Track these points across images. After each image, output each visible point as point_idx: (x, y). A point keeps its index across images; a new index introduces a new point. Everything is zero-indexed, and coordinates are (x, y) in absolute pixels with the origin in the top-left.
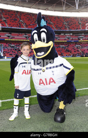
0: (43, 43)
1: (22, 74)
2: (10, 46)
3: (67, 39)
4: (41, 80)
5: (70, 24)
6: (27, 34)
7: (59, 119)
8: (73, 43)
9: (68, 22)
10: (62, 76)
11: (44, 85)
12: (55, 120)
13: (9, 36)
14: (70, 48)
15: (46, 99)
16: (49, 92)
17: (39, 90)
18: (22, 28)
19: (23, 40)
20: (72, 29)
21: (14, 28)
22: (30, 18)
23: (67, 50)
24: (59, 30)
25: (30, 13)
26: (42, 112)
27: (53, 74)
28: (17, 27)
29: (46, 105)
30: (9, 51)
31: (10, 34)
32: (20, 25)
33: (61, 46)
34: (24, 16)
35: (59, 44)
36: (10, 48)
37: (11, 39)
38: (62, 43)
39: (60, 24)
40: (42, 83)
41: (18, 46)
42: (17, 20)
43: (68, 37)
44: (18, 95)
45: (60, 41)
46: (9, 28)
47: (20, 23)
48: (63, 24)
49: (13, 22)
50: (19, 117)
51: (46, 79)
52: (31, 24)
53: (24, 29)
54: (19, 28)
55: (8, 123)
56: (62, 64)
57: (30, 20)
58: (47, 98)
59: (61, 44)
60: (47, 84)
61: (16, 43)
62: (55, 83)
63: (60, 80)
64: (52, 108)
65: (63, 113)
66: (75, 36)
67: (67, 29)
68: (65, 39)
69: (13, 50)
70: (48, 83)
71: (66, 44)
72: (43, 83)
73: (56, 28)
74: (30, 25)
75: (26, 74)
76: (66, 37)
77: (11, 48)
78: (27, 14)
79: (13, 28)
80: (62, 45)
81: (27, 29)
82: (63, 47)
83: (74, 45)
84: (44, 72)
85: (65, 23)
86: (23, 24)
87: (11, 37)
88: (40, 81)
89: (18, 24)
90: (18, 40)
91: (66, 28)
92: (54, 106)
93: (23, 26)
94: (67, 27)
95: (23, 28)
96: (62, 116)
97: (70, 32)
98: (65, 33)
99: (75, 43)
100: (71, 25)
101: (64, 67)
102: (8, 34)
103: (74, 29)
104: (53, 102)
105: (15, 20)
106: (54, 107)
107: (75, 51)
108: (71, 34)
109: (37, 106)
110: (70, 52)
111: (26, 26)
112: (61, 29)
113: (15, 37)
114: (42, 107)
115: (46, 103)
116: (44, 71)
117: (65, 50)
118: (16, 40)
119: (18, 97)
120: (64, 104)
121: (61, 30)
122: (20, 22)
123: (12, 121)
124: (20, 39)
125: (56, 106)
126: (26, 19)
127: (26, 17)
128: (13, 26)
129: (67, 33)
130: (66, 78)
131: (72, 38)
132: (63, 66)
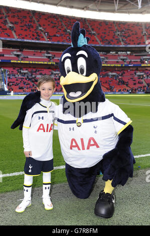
0: (80, 75)
1: (38, 131)
2: (20, 72)
3: (120, 60)
4: (73, 140)
5: (127, 35)
6: (50, 52)
7: (103, 211)
8: (131, 69)
9: (123, 31)
10: (112, 136)
11: (79, 149)
12: (97, 213)
13: (18, 56)
14: (126, 78)
15: (81, 175)
16: (86, 163)
17: (69, 158)
18: (41, 42)
19: (43, 63)
20: (129, 44)
21: (27, 41)
22: (55, 24)
23: (120, 81)
24: (107, 46)
25: (57, 14)
26: (74, 197)
27: (96, 132)
28: (33, 39)
29: (81, 185)
30: (19, 82)
31: (20, 51)
32: (39, 37)
33: (110, 74)
34: (46, 19)
35: (107, 70)
36: (20, 76)
37: (22, 60)
38: (112, 69)
39: (108, 35)
40: (74, 146)
41: (34, 73)
42: (32, 27)
43: (122, 57)
44: (30, 167)
45: (108, 65)
46: (19, 40)
47: (37, 33)
48: (115, 35)
49: (26, 30)
50: (32, 205)
51: (82, 140)
52: (57, 35)
53: (46, 42)
54: (37, 41)
55: (15, 217)
56: (112, 115)
57: (55, 26)
58: (83, 174)
59: (110, 70)
60: (83, 149)
61: (30, 67)
62: (98, 147)
63: (108, 143)
64: (91, 191)
65: (110, 201)
66: (135, 55)
67: (121, 45)
68: (117, 62)
69: (25, 81)
70: (86, 147)
71: (119, 71)
72: (77, 146)
73: (102, 41)
74: (55, 36)
75: (44, 131)
76: (119, 58)
77: (22, 77)
78: (51, 17)
79: (25, 40)
80: (112, 72)
81: (50, 42)
82: (114, 75)
83: (133, 72)
84: (80, 126)
85: (118, 33)
86: (43, 34)
87: (22, 56)
88: (72, 143)
89: (35, 34)
90: (34, 62)
91: (119, 42)
92: (95, 187)
93: (43, 37)
94: (121, 39)
95: (44, 42)
96: (109, 206)
97: (126, 49)
98: (117, 50)
99: (134, 69)
100: (129, 36)
101: (116, 119)
102: (17, 51)
103: (134, 44)
104: (93, 180)
105: (30, 27)
106: (95, 189)
107: (135, 82)
108: (129, 53)
109: (66, 187)
110: (125, 85)
111: (49, 38)
112: (111, 44)
113: (29, 57)
114: (74, 189)
115: (81, 183)
116: (79, 124)
117: (118, 80)
118: (31, 62)
119: (30, 171)
120: (113, 185)
121: (111, 46)
122: (38, 31)
123: (21, 213)
124: (38, 60)
125: (98, 187)
126: (49, 25)
127: (49, 21)
128: (26, 37)
129: (120, 51)
130: (118, 140)
131: (130, 60)
132: (113, 117)
